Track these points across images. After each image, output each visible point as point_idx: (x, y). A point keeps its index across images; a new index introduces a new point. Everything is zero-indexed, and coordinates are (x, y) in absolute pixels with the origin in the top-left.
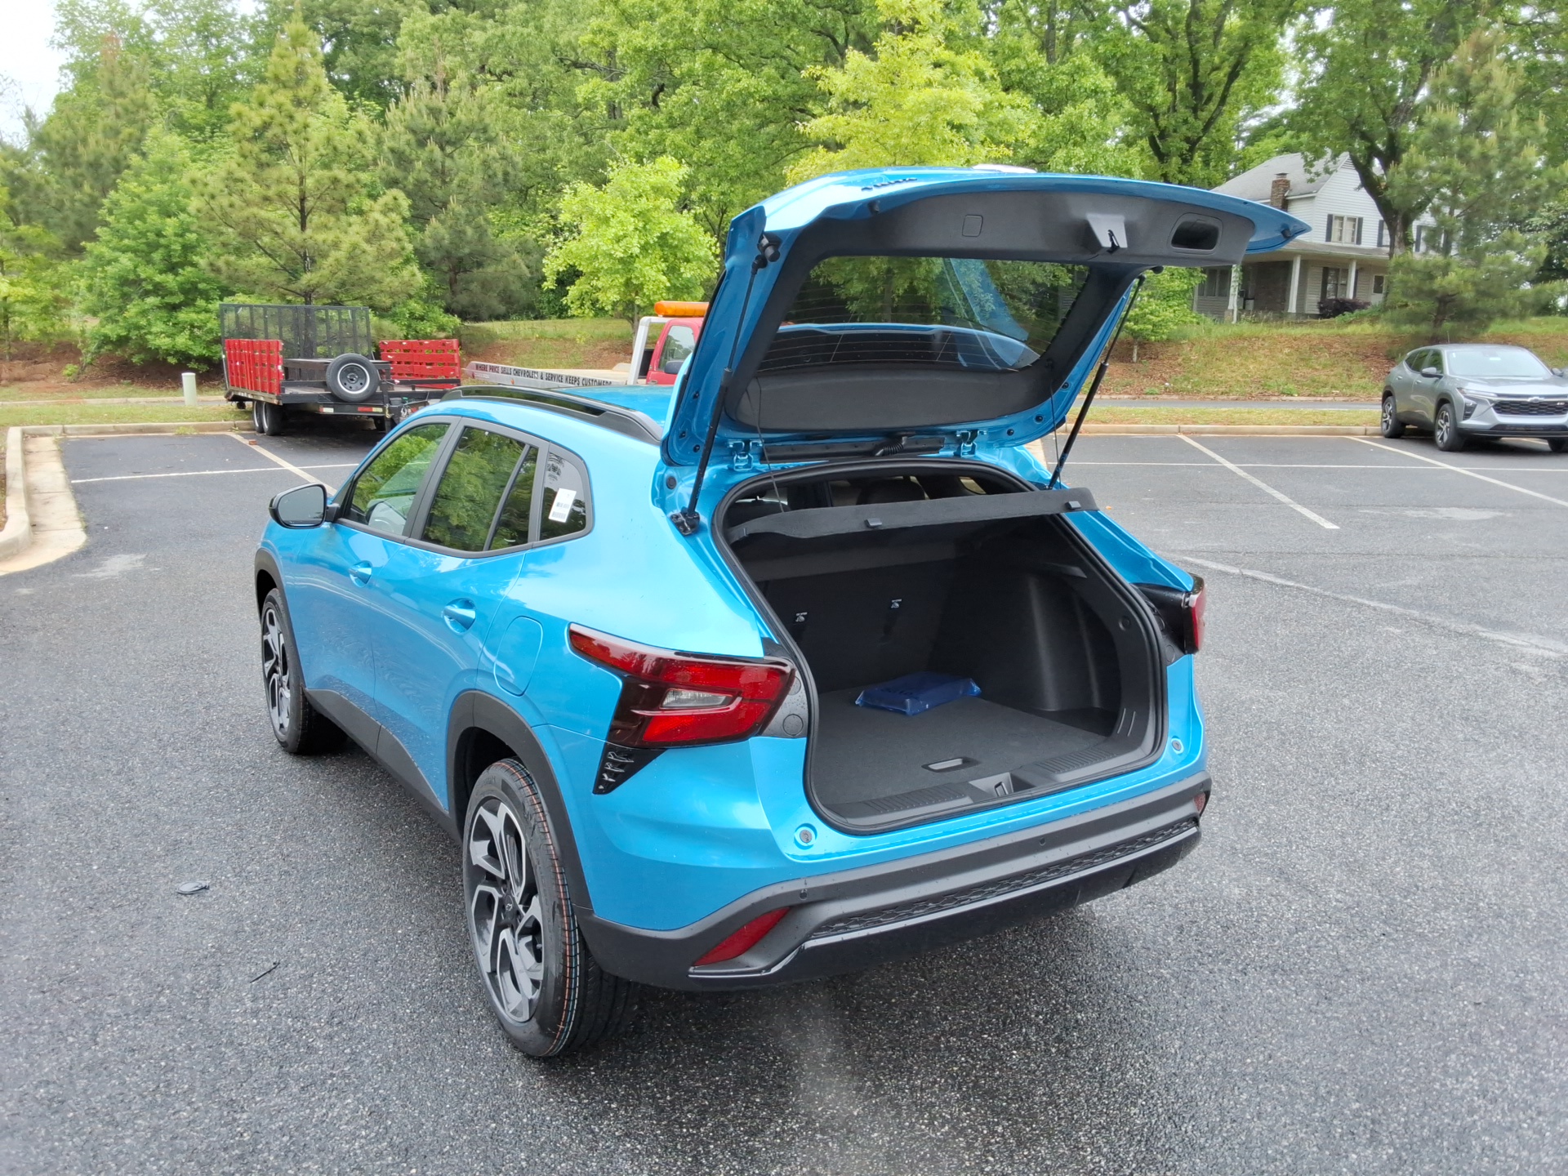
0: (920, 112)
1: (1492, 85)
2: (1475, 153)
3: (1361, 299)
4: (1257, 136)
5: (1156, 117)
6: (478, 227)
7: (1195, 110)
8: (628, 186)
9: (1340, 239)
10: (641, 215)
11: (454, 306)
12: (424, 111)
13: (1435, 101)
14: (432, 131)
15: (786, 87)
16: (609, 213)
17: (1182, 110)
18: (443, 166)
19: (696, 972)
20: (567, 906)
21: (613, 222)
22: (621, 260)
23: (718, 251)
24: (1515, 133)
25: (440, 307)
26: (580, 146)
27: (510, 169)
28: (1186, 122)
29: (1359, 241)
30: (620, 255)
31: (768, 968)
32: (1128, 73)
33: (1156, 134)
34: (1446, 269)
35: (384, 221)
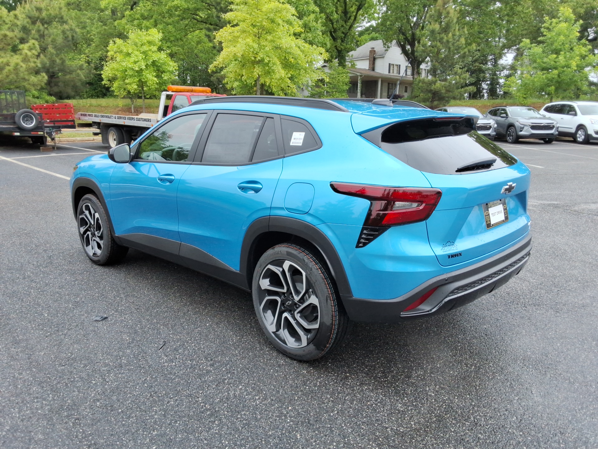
0: (270, 12)
1: (450, 15)
2: (445, 40)
3: (401, 95)
4: (361, 34)
5: (332, 24)
6: (61, 59)
7: (346, 22)
8: (137, 40)
9: (393, 72)
10: (144, 53)
11: (51, 92)
12: (34, 9)
13: (430, 21)
14: (38, 18)
15: (192, 5)
16: (130, 51)
17: (341, 22)
18: (43, 33)
19: (404, 314)
20: (332, 296)
21: (133, 55)
22: (137, 71)
23: (177, 68)
24: (457, 33)
25: (45, 93)
26: (102, 26)
27: (74, 35)
28: (342, 26)
29: (399, 74)
30: (137, 69)
31: (431, 310)
32: (324, 6)
33: (332, 30)
34: (435, 83)
35: (29, 53)
